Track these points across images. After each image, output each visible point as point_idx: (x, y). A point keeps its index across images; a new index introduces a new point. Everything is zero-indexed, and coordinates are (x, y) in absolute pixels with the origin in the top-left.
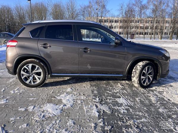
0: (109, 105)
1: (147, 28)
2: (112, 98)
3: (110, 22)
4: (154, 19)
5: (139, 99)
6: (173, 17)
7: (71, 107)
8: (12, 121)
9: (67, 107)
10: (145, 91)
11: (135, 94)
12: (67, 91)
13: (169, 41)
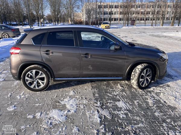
0: (109, 110)
1: (148, 13)
2: (112, 101)
3: (110, 7)
4: (156, 4)
5: (137, 102)
6: (175, 2)
7: (75, 112)
8: (23, 129)
9: (71, 113)
10: (143, 92)
11: (134, 96)
12: (70, 94)
13: (171, 28)
